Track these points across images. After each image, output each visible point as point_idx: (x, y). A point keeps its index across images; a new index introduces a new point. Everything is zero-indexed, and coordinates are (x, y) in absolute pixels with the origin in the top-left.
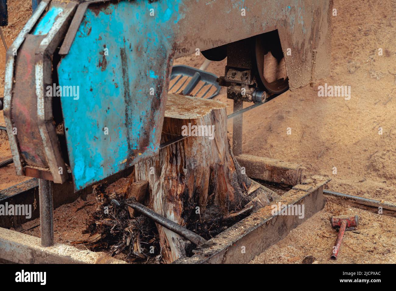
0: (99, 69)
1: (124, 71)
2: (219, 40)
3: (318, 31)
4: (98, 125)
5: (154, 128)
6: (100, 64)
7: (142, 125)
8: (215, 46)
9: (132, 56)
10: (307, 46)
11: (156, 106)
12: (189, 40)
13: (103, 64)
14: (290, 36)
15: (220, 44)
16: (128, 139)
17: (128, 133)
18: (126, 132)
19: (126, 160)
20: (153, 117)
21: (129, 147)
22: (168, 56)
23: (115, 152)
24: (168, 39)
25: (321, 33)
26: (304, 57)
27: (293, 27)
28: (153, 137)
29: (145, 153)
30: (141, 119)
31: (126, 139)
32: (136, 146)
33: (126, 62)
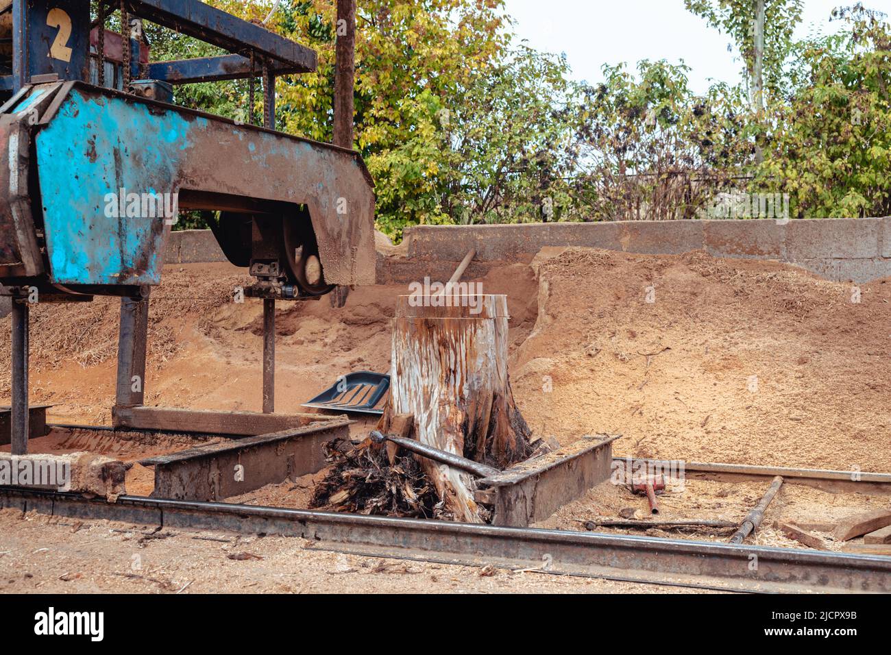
0: (87, 159)
1: (118, 174)
2: (235, 188)
3: (357, 228)
4: (84, 219)
5: (155, 253)
6: (88, 154)
7: (139, 243)
8: (230, 193)
9: (127, 162)
10: (344, 238)
11: (157, 230)
12: (198, 173)
13: (92, 155)
14: (323, 219)
15: (236, 193)
16: (122, 251)
17: (121, 245)
18: (119, 242)
19: (118, 275)
20: (154, 241)
21: (123, 261)
22: (172, 181)
23: (105, 259)
24: (172, 163)
25: (361, 231)
26: (341, 250)
27: (326, 209)
28: (153, 263)
29: (142, 277)
30: (138, 236)
31: (118, 251)
32: (131, 264)
33: (120, 165)
